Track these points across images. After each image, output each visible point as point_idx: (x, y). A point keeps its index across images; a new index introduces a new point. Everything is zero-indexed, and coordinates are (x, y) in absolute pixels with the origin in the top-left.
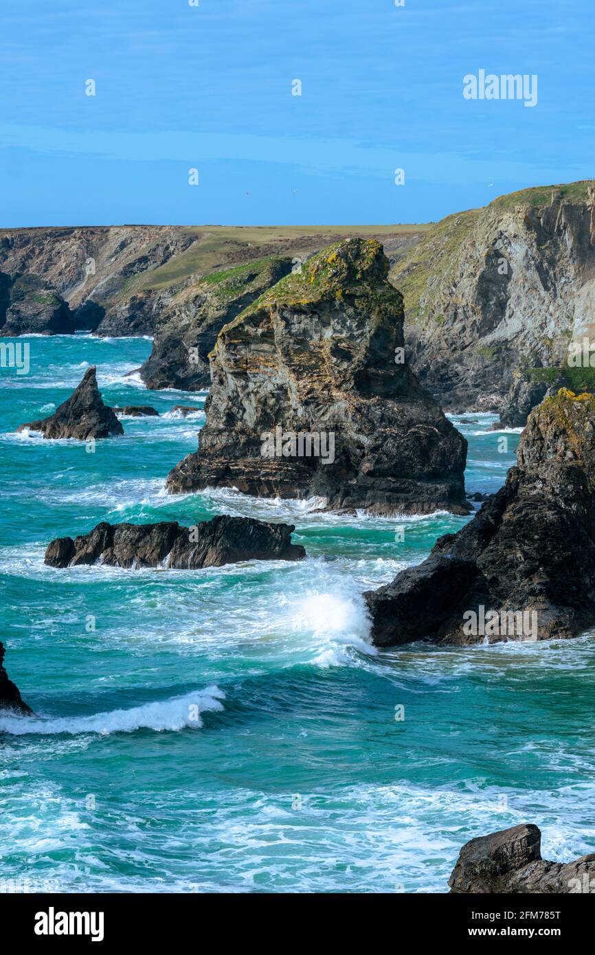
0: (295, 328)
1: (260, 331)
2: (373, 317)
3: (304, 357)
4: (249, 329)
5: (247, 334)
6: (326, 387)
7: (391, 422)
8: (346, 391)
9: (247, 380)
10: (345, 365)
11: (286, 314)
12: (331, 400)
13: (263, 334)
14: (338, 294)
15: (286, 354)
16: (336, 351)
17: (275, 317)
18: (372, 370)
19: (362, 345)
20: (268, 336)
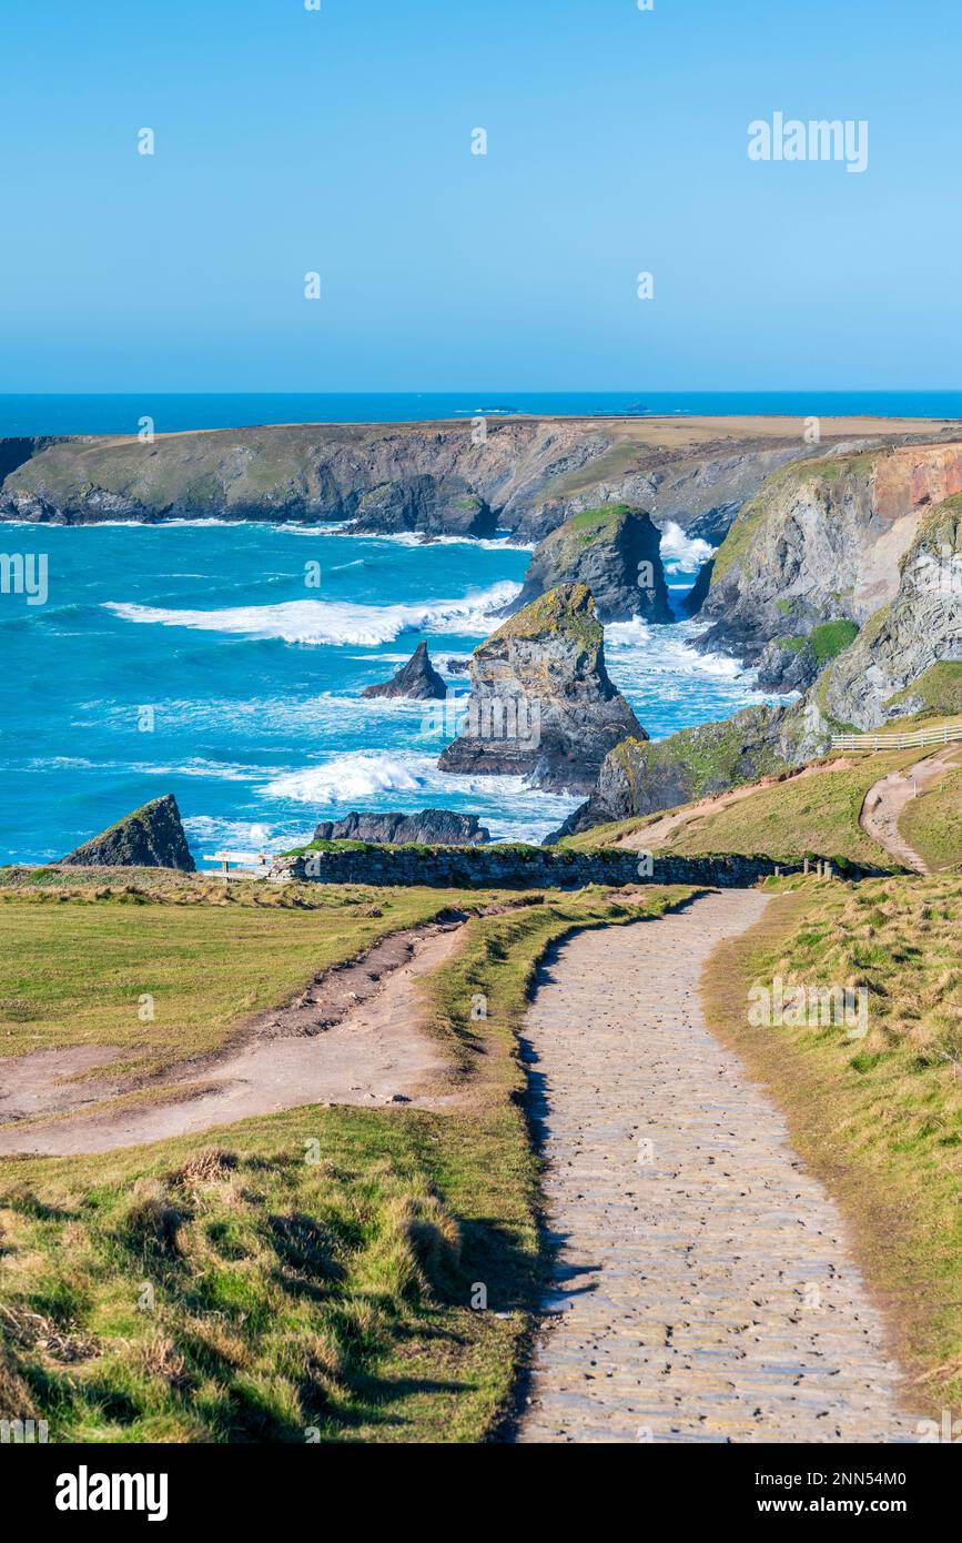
0: (523, 652)
1: (500, 652)
2: (579, 643)
3: (530, 672)
4: (492, 650)
5: (491, 654)
6: (546, 695)
7: (591, 721)
8: (560, 698)
9: (493, 686)
10: (559, 679)
11: (517, 641)
12: (549, 703)
13: (502, 655)
14: (554, 627)
15: (517, 671)
16: (552, 669)
17: (510, 644)
18: (578, 682)
19: (571, 665)
20: (505, 656)
